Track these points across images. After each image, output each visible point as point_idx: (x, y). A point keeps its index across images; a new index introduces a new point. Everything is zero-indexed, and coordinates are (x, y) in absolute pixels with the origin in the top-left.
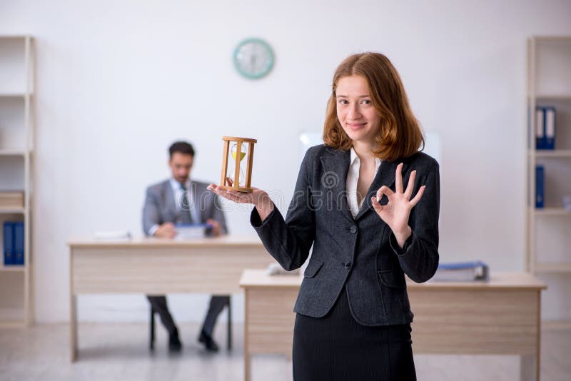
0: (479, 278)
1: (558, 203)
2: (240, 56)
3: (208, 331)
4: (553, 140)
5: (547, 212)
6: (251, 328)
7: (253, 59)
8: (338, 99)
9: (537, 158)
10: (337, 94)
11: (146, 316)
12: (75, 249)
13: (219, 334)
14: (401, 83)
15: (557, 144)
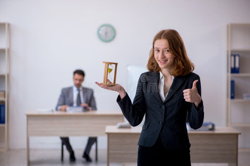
0: (210, 130)
1: (241, 97)
2: (100, 32)
3: (87, 153)
4: (238, 69)
5: (236, 100)
6: (111, 152)
7: (106, 33)
8: (155, 49)
9: (232, 77)
10: (155, 47)
11: (60, 146)
12: (29, 117)
13: (92, 154)
14: (183, 43)
15: (240, 70)
